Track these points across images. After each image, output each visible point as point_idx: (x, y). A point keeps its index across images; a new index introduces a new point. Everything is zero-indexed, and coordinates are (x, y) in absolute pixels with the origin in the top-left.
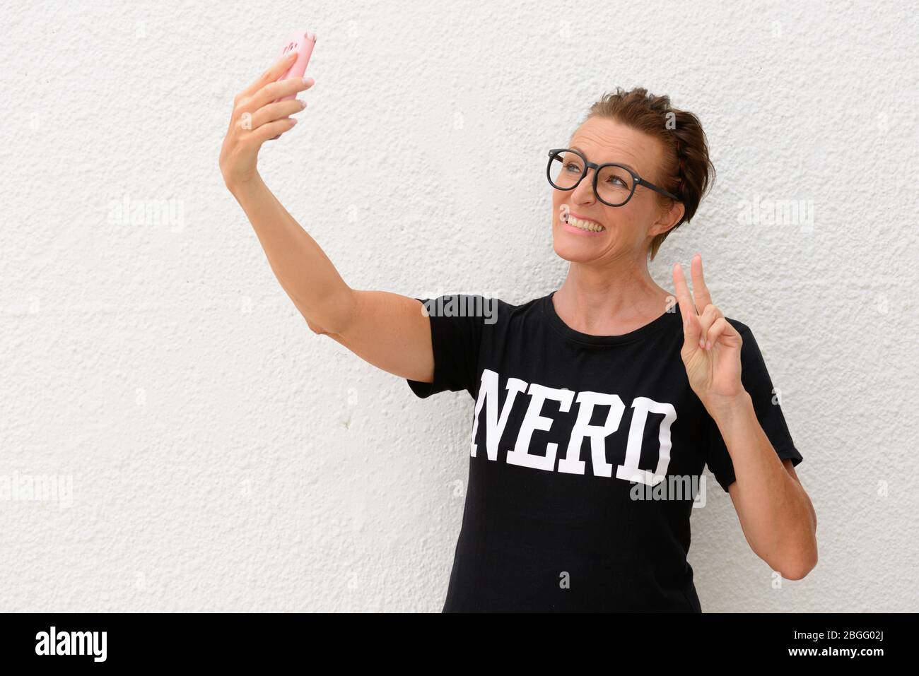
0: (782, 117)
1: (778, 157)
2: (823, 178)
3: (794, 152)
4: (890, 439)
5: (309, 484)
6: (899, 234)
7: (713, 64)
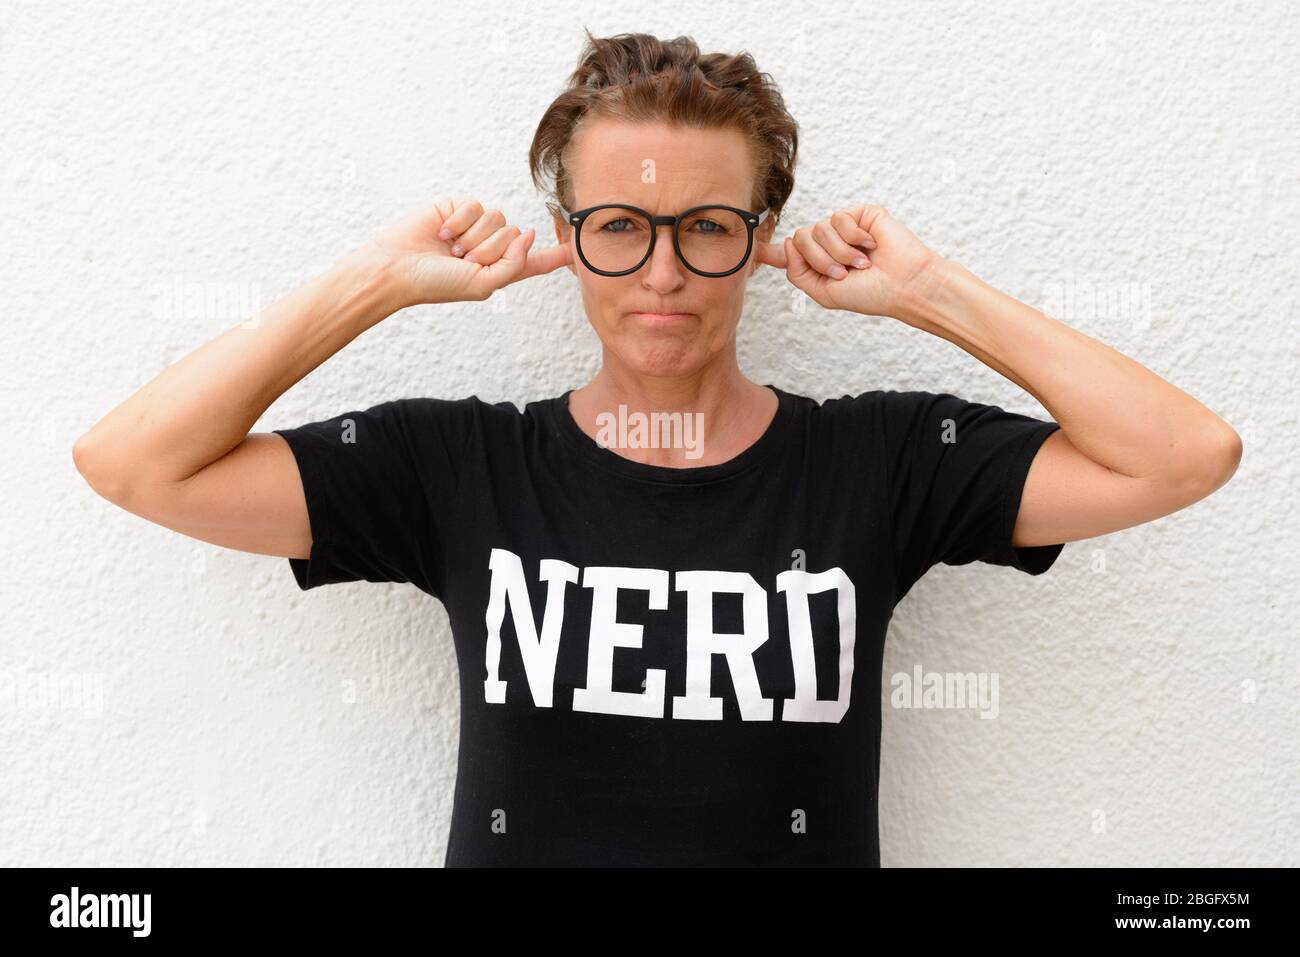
0: (985, 115)
1: (974, 186)
2: (1054, 226)
3: (1003, 177)
4: (1159, 693)
5: (119, 737)
6: (1185, 330)
7: (864, 18)
